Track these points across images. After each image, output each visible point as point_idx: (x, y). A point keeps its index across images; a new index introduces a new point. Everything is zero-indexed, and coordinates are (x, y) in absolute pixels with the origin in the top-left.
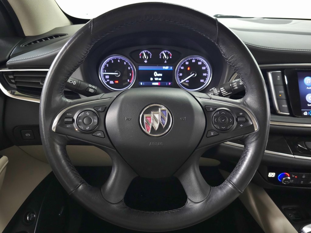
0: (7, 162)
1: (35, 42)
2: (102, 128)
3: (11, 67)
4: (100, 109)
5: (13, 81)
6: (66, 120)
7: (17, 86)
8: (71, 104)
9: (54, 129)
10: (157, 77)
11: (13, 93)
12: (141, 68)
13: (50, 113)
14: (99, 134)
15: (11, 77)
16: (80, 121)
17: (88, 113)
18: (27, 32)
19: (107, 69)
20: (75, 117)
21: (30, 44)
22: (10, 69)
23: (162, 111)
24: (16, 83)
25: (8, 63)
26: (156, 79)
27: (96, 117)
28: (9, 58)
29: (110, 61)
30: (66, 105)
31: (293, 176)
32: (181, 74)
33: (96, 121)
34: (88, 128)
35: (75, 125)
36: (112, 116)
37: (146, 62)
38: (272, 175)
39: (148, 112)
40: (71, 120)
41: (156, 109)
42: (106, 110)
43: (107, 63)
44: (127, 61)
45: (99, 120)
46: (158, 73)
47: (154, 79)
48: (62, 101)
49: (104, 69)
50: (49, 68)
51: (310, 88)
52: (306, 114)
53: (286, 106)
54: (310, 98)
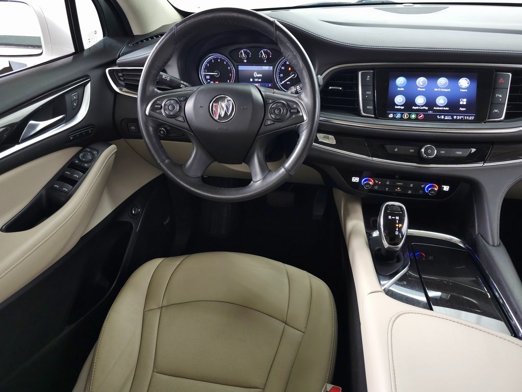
0: (116, 150)
1: (142, 41)
2: (182, 114)
3: (120, 65)
4: (182, 99)
5: (122, 78)
6: (156, 106)
7: (125, 83)
8: (161, 94)
9: (147, 113)
10: (257, 78)
11: (121, 90)
12: (241, 68)
13: (145, 100)
14: (180, 119)
15: (120, 74)
16: (167, 107)
17: (172, 102)
18: (136, 31)
19: (208, 69)
20: (163, 105)
21: (138, 43)
22: (119, 67)
23: (228, 101)
24: (124, 80)
25: (118, 61)
26: (256, 80)
27: (178, 105)
28: (119, 57)
29: (211, 60)
30: (158, 94)
31: (377, 182)
32: (282, 75)
33: (178, 108)
34: (172, 113)
35: (163, 111)
36: (189, 106)
37: (245, 61)
38: (355, 179)
39: (216, 101)
40: (160, 106)
41: (223, 99)
42: (186, 100)
43: (208, 63)
44: (227, 60)
45: (180, 107)
46: (258, 74)
47: (254, 80)
48: (154, 91)
49: (205, 69)
50: (143, 66)
51: (402, 89)
52: (391, 116)
53: (372, 107)
54: (399, 100)
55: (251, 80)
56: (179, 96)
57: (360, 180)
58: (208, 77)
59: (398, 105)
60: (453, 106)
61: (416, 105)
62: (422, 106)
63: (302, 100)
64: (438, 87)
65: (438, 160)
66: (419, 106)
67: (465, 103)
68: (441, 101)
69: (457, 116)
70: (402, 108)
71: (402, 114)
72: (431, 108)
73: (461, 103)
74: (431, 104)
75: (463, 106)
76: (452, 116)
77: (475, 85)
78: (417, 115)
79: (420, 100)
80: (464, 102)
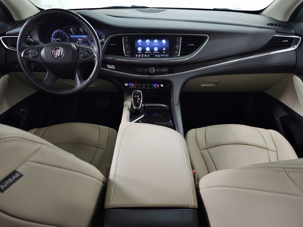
0: (9, 77)
1: (19, 24)
2: (40, 56)
3: (8, 35)
4: (39, 49)
5: (9, 42)
6: (26, 53)
7: (11, 44)
8: (28, 47)
9: (22, 56)
10: (80, 41)
11: (9, 47)
12: (71, 36)
13: (20, 51)
14: (39, 58)
15: (8, 40)
16: (32, 53)
17: (34, 50)
18: (16, 19)
19: (55, 37)
20: (30, 52)
21: (17, 24)
22: (7, 36)
23: (60, 50)
24: (10, 43)
25: (6, 33)
27: (37, 52)
28: (7, 31)
29: (56, 33)
30: (27, 47)
31: (135, 85)
32: (91, 40)
33: (37, 53)
34: (34, 56)
35: (30, 55)
36: (43, 52)
37: (73, 33)
38: (126, 85)
39: (55, 50)
40: (28, 53)
41: (58, 49)
42: (41, 49)
44: (64, 33)
45: (38, 53)
46: (80, 39)
48: (25, 46)
51: (140, 45)
52: (137, 56)
53: (129, 53)
54: (140, 49)
55: (77, 42)
56: (38, 48)
57: (128, 85)
58: (56, 41)
59: (139, 51)
60: (160, 51)
61: (146, 51)
62: (149, 52)
63: (94, 48)
64: (154, 44)
65: (156, 73)
66: (147, 52)
67: (165, 50)
68: (156, 49)
69: (162, 55)
70: (141, 52)
71: (141, 55)
72: (152, 52)
73: (163, 50)
74: (152, 50)
75: (164, 51)
76: (160, 55)
77: (168, 42)
78: (147, 55)
79: (148, 49)
80: (164, 49)
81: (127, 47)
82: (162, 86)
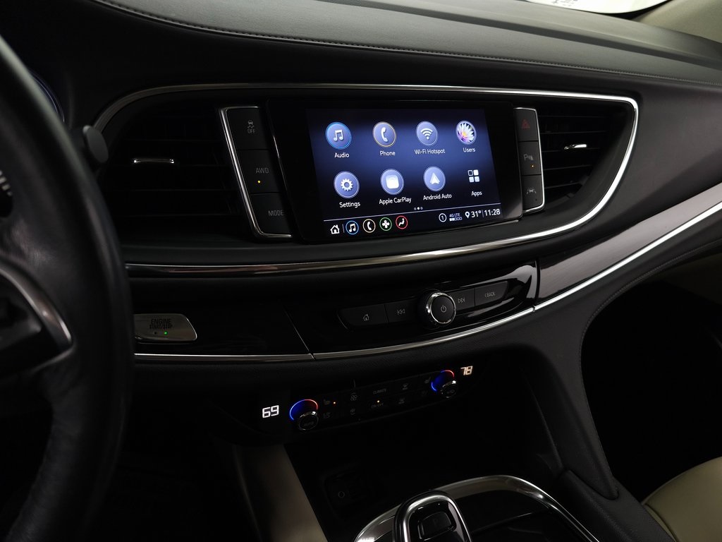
31: (327, 403)
38: (270, 411)
51: (344, 155)
52: (335, 230)
53: (280, 213)
54: (345, 183)
59: (345, 200)
60: (457, 186)
61: (386, 196)
62: (399, 196)
64: (421, 146)
66: (392, 197)
67: (477, 179)
68: (434, 179)
69: (470, 210)
70: (357, 205)
71: (360, 222)
72: (417, 201)
73: (471, 180)
74: (414, 186)
75: (475, 186)
76: (462, 212)
77: (486, 136)
78: (393, 219)
79: (392, 182)
80: (475, 176)
81: (260, 176)
82: (467, 371)
